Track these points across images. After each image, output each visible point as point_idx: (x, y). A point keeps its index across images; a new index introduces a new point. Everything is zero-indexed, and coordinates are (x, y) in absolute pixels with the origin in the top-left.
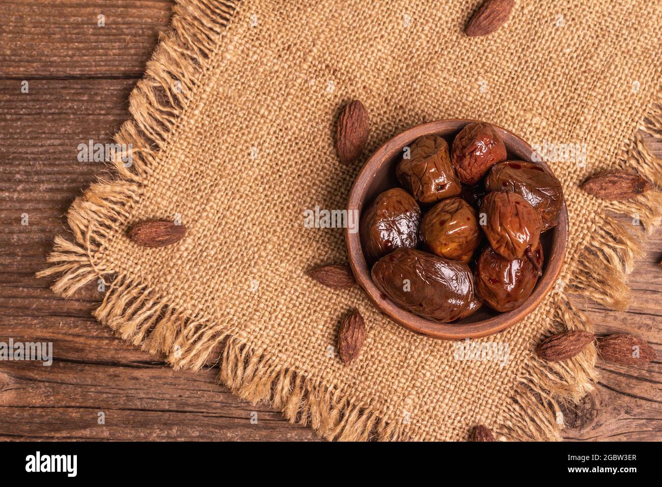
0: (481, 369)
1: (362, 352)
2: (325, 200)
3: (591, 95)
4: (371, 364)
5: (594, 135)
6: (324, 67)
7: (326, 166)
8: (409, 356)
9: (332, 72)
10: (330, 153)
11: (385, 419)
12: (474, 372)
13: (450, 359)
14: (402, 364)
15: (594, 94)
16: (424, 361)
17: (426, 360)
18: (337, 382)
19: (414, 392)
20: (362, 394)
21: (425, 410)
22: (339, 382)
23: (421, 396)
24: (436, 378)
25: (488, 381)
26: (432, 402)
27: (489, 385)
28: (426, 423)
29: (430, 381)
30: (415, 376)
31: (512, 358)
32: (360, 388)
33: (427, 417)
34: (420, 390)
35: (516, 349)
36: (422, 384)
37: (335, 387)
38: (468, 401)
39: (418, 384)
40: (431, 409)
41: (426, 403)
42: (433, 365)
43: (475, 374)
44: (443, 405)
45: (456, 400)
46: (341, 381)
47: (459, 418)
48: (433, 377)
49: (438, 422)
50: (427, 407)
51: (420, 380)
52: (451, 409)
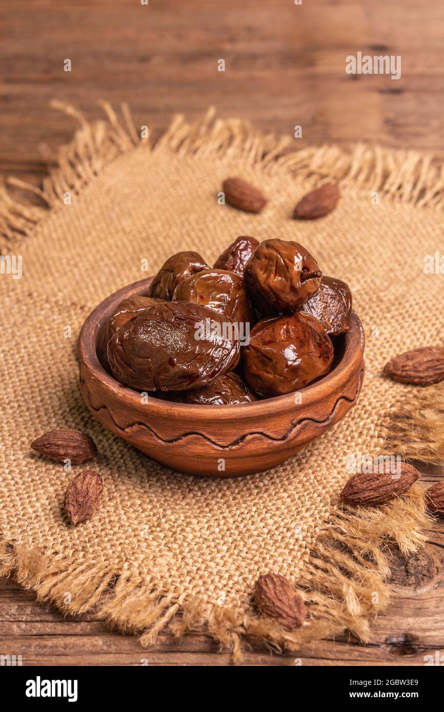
0: (266, 530)
1: (97, 518)
2: (60, 399)
3: (385, 318)
4: (109, 527)
5: (395, 345)
6: (69, 303)
7: (65, 373)
8: (163, 520)
9: (78, 307)
10: (71, 365)
11: (125, 574)
12: (255, 533)
13: (222, 522)
14: (154, 529)
15: (389, 316)
16: (185, 525)
17: (189, 523)
18: (59, 548)
19: (171, 554)
20: (93, 556)
21: (185, 572)
22: (62, 547)
23: (180, 557)
24: (201, 540)
25: (276, 541)
26: (195, 562)
27: (278, 544)
28: (186, 584)
29: (194, 543)
30: (172, 539)
31: (307, 515)
32: (91, 550)
33: (188, 579)
34: (178, 551)
35: (314, 506)
36: (181, 546)
37: (56, 553)
38: (248, 561)
39: (175, 546)
40: (195, 569)
41: (187, 564)
42: (197, 528)
43: (258, 535)
44: (212, 564)
45: (231, 560)
46: (66, 547)
47: (236, 579)
48: (197, 540)
49: (205, 583)
50: (189, 568)
51: (179, 542)
52: (224, 569)
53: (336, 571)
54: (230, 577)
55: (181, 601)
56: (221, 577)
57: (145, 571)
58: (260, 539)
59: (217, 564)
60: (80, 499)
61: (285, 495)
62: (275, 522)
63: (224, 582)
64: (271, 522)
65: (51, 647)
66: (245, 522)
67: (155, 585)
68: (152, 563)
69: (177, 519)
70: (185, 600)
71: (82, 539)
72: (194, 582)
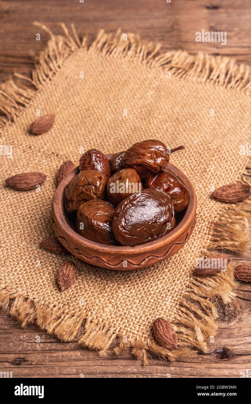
1: (73, 286)
4: (80, 292)
8: (107, 287)
11: (89, 319)
13: (136, 286)
14: (102, 291)
16: (118, 289)
18: (56, 303)
19: (111, 305)
20: (73, 308)
21: (118, 315)
22: (57, 303)
23: (116, 307)
24: (126, 297)
25: (163, 297)
26: (123, 309)
27: (163, 299)
28: (119, 322)
29: (122, 299)
30: (111, 297)
31: (178, 282)
32: (72, 305)
33: (120, 319)
34: (114, 304)
35: (181, 277)
36: (116, 300)
37: (55, 306)
38: (149, 309)
39: (113, 301)
40: (123, 313)
41: (119, 311)
42: (124, 290)
43: (154, 294)
44: (132, 311)
45: (141, 308)
46: (59, 303)
47: (143, 318)
48: (124, 297)
49: (128, 321)
50: (120, 313)
51: (115, 298)
52: (137, 313)
53: (192, 315)
54: (140, 318)
55: (117, 332)
56: (136, 318)
57: (99, 316)
58: (155, 296)
59: (134, 311)
60: (65, 279)
61: (167, 270)
62: (163, 286)
63: (137, 320)
64: (160, 286)
65: (56, 357)
66: (148, 286)
67: (104, 324)
68: (102, 311)
69: (113, 286)
70: (119, 331)
71: (67, 298)
72: (123, 321)
